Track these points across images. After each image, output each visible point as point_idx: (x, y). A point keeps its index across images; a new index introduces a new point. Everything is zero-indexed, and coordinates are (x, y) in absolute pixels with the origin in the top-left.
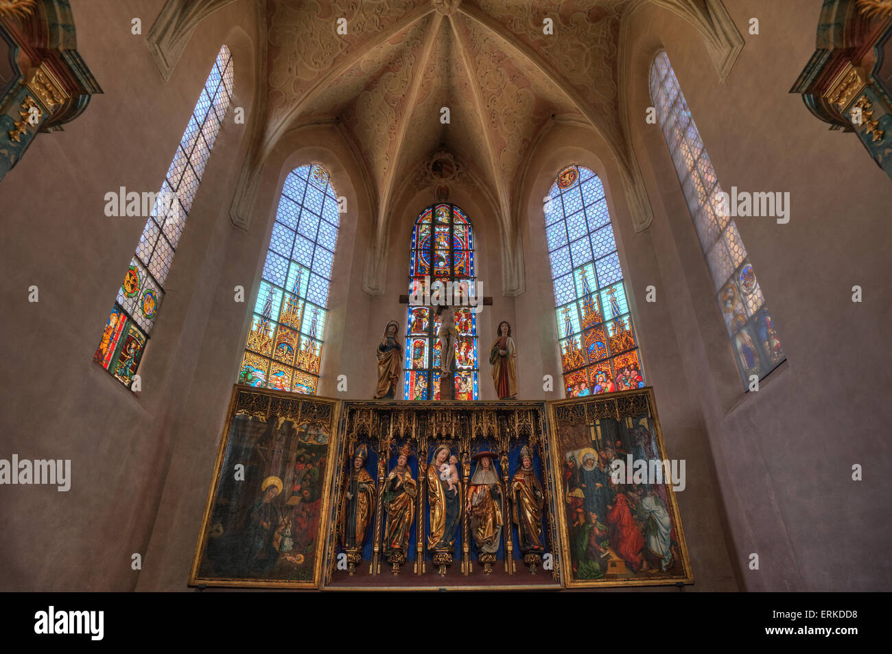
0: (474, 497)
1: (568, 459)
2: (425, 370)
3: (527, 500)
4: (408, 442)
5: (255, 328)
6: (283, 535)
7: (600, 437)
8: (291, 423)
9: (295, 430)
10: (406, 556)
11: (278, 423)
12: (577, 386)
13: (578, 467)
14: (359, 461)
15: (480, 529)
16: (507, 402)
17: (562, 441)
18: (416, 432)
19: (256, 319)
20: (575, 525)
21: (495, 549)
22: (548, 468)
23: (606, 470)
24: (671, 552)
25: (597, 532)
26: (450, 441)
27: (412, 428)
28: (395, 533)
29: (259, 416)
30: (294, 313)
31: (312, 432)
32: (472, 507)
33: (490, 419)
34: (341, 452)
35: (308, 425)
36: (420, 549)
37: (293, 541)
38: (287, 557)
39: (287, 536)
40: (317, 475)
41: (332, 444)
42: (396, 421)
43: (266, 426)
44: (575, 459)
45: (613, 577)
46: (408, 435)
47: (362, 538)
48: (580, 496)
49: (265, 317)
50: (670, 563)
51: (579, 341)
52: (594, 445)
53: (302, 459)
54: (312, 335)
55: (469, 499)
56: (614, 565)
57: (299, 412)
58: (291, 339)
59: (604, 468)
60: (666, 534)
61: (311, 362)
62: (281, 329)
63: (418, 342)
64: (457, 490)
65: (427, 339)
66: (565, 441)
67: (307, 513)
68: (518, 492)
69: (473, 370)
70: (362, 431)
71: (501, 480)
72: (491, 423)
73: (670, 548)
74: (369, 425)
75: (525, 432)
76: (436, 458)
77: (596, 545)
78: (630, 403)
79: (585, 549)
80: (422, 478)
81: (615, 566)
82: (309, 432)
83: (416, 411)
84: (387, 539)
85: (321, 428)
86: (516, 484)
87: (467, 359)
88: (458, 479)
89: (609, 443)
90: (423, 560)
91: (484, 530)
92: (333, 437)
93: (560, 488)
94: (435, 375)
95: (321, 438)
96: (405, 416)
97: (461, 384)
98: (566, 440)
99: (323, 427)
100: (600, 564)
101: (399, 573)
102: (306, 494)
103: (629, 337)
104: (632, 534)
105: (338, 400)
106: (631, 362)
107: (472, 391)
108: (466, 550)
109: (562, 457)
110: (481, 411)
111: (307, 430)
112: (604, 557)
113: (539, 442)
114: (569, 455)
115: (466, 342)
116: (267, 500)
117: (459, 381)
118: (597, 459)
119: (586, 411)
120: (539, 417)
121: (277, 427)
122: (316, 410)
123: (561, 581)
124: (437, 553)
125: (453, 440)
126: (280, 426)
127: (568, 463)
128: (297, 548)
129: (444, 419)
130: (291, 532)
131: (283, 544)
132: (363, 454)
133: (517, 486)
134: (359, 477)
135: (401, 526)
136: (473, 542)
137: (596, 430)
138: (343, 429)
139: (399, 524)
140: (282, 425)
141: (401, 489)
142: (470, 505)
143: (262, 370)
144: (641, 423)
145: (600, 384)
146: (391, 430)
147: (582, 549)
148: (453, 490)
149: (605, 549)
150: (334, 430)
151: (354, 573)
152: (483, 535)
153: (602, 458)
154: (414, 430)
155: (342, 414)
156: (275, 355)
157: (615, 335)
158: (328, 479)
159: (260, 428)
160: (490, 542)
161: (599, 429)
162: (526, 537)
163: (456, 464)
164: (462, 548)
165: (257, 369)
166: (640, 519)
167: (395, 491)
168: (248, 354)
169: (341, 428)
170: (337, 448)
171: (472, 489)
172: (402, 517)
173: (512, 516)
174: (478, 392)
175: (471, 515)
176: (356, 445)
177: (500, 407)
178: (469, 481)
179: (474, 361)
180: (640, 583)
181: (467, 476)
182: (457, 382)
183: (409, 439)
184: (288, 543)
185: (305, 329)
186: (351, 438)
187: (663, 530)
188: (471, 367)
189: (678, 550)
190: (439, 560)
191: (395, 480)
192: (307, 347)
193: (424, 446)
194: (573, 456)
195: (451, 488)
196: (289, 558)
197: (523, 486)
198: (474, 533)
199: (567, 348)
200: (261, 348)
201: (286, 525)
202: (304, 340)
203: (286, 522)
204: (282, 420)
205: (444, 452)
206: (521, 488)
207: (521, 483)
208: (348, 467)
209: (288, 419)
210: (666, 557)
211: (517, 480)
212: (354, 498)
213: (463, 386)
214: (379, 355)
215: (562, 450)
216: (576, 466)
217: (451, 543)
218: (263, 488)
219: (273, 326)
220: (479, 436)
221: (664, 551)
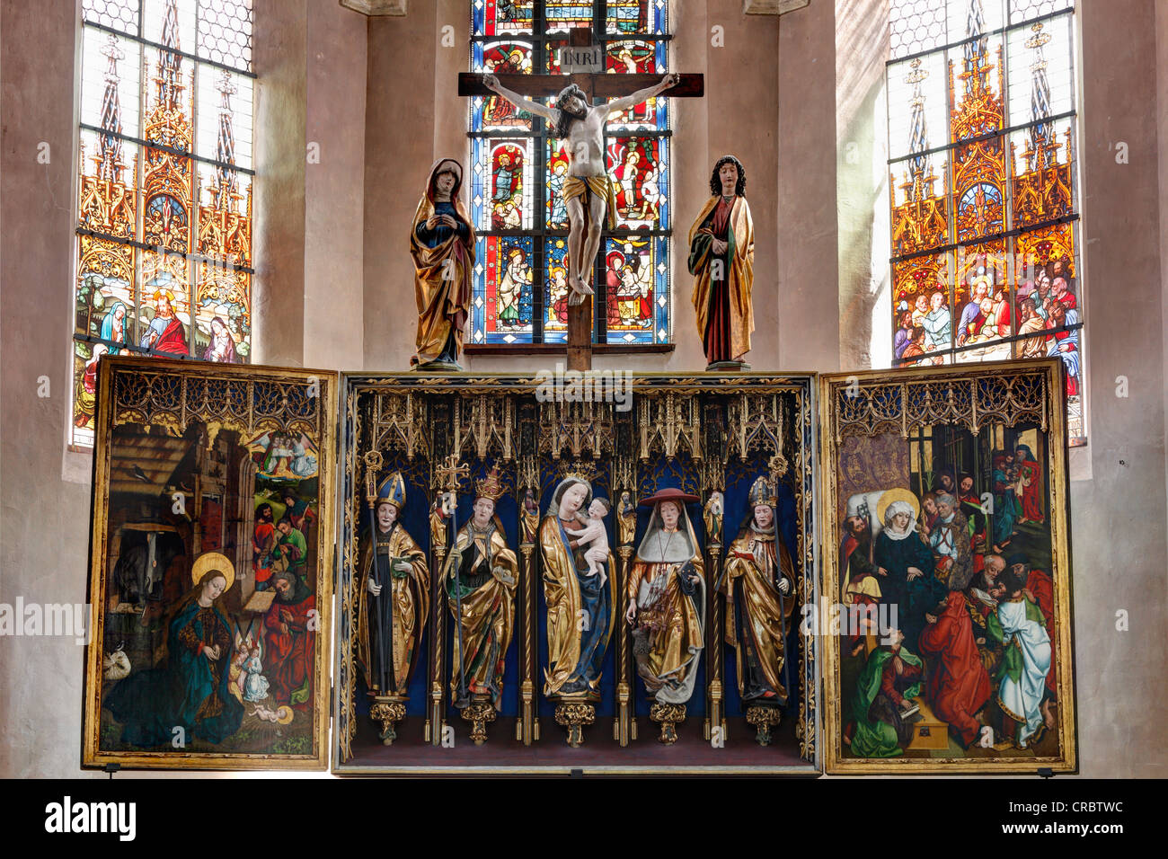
0: (643, 592)
1: (853, 513)
2: (527, 233)
3: (756, 598)
4: (496, 467)
5: (89, 169)
6: (246, 671)
7: (929, 467)
8: (236, 435)
9: (244, 450)
10: (498, 707)
11: (207, 436)
12: (921, 299)
13: (875, 531)
14: (388, 514)
15: (653, 656)
16: (723, 376)
17: (846, 472)
18: (513, 441)
19: (91, 141)
20: (855, 653)
21: (684, 695)
22: (809, 529)
23: (933, 540)
24: (1041, 711)
25: (900, 668)
26: (591, 466)
27: (503, 436)
28: (475, 665)
29: (165, 423)
30: (174, 105)
31: (283, 452)
32: (638, 610)
33: (685, 413)
34: (347, 496)
35: (272, 437)
36: (527, 696)
37: (269, 681)
38: (260, 712)
39: (254, 672)
40: (303, 547)
41: (328, 475)
42: (466, 418)
43: (182, 446)
44: (867, 513)
45: (924, 755)
46: (495, 450)
47: (407, 672)
48: (872, 593)
49: (109, 134)
50: (1036, 734)
51: (939, 172)
52: (914, 484)
53: (267, 513)
54: (224, 158)
55: (632, 593)
56: (925, 732)
57: (250, 410)
58: (178, 181)
59: (929, 535)
60: (1038, 678)
61: (230, 233)
62: (149, 158)
63: (503, 151)
64: (607, 573)
65: (530, 142)
66: (850, 470)
67: (290, 624)
68: (738, 582)
69: (656, 233)
70: (392, 445)
71: (705, 553)
72: (686, 424)
73: (1041, 705)
74: (406, 430)
75: (762, 445)
76: (559, 502)
77: (894, 693)
78: (1004, 393)
79: (871, 699)
80: (527, 548)
81: (928, 735)
82: (275, 453)
83: (513, 395)
84: (459, 675)
85: (299, 442)
86: (735, 562)
87: (639, 201)
88: (607, 550)
89: (947, 480)
90: (534, 715)
91: (663, 657)
92: (329, 460)
93: (831, 574)
94: (555, 248)
95: (301, 461)
96: (488, 407)
97: (622, 273)
98: (854, 469)
99: (304, 439)
100: (898, 731)
101: (485, 741)
102: (284, 586)
103: (1061, 183)
104: (971, 674)
105: (334, 373)
106: (1057, 254)
107: (651, 293)
108: (624, 697)
109: (842, 507)
110: (663, 395)
111: (270, 447)
112: (907, 718)
113: (791, 472)
114: (856, 502)
115: (639, 149)
116: (206, 601)
117: (617, 263)
118: (915, 516)
119: (903, 404)
120: (797, 410)
121: (206, 445)
122: (285, 401)
123: (817, 759)
124: (563, 703)
125: (596, 460)
126: (211, 443)
127: (854, 520)
128: (278, 693)
129: (576, 413)
130: (262, 663)
131: (249, 687)
132: (398, 496)
133: (738, 567)
134: (391, 548)
135: (487, 648)
136: (637, 684)
137: (921, 447)
138: (349, 441)
139: (482, 647)
140: (216, 440)
141: (485, 573)
142: (633, 607)
143: (121, 277)
144: (1022, 441)
145: (977, 301)
146: (457, 441)
147: (867, 700)
148: (598, 574)
149: (912, 701)
150: (329, 444)
151: (393, 741)
152: (660, 669)
153: (928, 513)
154: (508, 439)
155: (343, 407)
156: (146, 233)
157: (1029, 173)
158: (325, 554)
159: (172, 450)
160: (676, 683)
161: (928, 446)
162: (753, 675)
163: (604, 519)
164: (615, 693)
165: (110, 276)
166: (993, 644)
167: (470, 576)
168: (85, 242)
169: (341, 441)
170: (339, 486)
171: (637, 573)
172: (489, 633)
173: (723, 630)
174: (667, 294)
175: (636, 627)
176: (381, 476)
177: (707, 388)
178: (634, 554)
179: (658, 205)
180: (974, 767)
181: (629, 543)
182: (612, 266)
183: (498, 460)
184: (259, 686)
185: (206, 146)
186: (368, 462)
187: (1033, 668)
188: (650, 224)
189: (1055, 711)
190: (567, 717)
191: (470, 553)
192: (216, 194)
193: (531, 477)
194: (865, 506)
195: (592, 572)
196: (264, 714)
197: (749, 568)
198: (642, 666)
199: (908, 187)
200: (111, 220)
201: (251, 651)
202: (208, 174)
203: (250, 644)
204: (214, 429)
205: (577, 488)
206: (745, 573)
207: (745, 563)
208: (366, 526)
209: (228, 426)
210: (1030, 722)
211: (737, 555)
212: (386, 591)
213: (629, 278)
214: (416, 252)
215: (844, 490)
216: (869, 527)
217: (592, 685)
218: (194, 577)
219: (129, 151)
220: (657, 454)
221: (1028, 709)
